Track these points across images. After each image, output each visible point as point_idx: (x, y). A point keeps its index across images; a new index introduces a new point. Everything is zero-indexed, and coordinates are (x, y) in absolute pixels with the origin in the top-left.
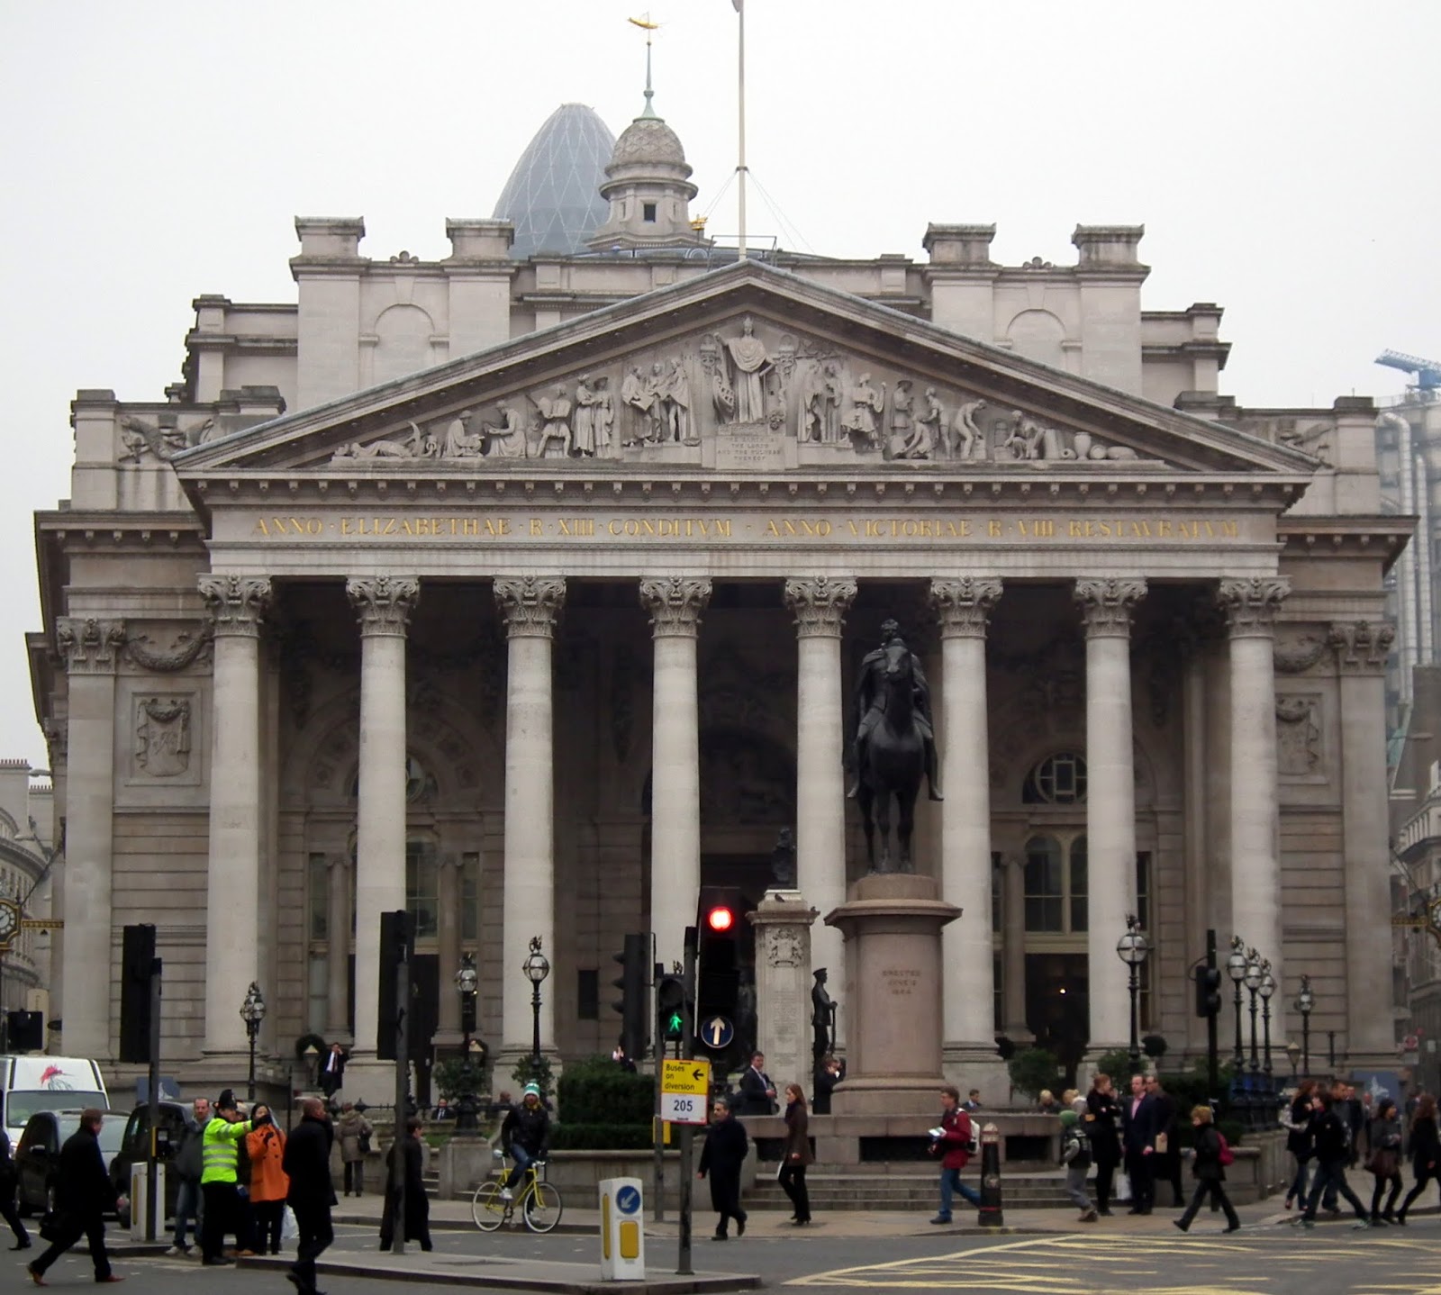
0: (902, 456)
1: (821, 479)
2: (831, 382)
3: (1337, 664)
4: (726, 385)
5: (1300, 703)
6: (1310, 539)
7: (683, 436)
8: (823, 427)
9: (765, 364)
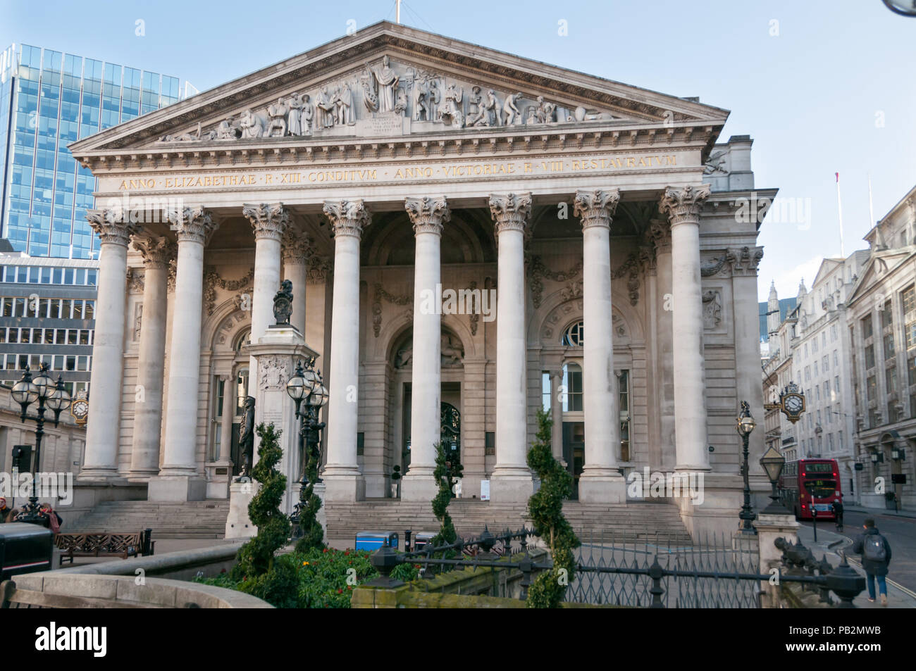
0: (472, 125)
1: (423, 139)
2: (434, 90)
3: (730, 271)
4: (372, 92)
5: (710, 292)
6: (716, 205)
7: (347, 120)
8: (427, 114)
9: (394, 80)
